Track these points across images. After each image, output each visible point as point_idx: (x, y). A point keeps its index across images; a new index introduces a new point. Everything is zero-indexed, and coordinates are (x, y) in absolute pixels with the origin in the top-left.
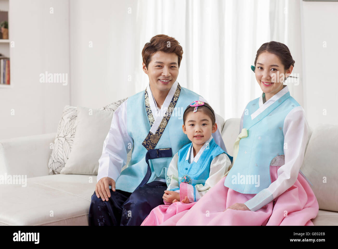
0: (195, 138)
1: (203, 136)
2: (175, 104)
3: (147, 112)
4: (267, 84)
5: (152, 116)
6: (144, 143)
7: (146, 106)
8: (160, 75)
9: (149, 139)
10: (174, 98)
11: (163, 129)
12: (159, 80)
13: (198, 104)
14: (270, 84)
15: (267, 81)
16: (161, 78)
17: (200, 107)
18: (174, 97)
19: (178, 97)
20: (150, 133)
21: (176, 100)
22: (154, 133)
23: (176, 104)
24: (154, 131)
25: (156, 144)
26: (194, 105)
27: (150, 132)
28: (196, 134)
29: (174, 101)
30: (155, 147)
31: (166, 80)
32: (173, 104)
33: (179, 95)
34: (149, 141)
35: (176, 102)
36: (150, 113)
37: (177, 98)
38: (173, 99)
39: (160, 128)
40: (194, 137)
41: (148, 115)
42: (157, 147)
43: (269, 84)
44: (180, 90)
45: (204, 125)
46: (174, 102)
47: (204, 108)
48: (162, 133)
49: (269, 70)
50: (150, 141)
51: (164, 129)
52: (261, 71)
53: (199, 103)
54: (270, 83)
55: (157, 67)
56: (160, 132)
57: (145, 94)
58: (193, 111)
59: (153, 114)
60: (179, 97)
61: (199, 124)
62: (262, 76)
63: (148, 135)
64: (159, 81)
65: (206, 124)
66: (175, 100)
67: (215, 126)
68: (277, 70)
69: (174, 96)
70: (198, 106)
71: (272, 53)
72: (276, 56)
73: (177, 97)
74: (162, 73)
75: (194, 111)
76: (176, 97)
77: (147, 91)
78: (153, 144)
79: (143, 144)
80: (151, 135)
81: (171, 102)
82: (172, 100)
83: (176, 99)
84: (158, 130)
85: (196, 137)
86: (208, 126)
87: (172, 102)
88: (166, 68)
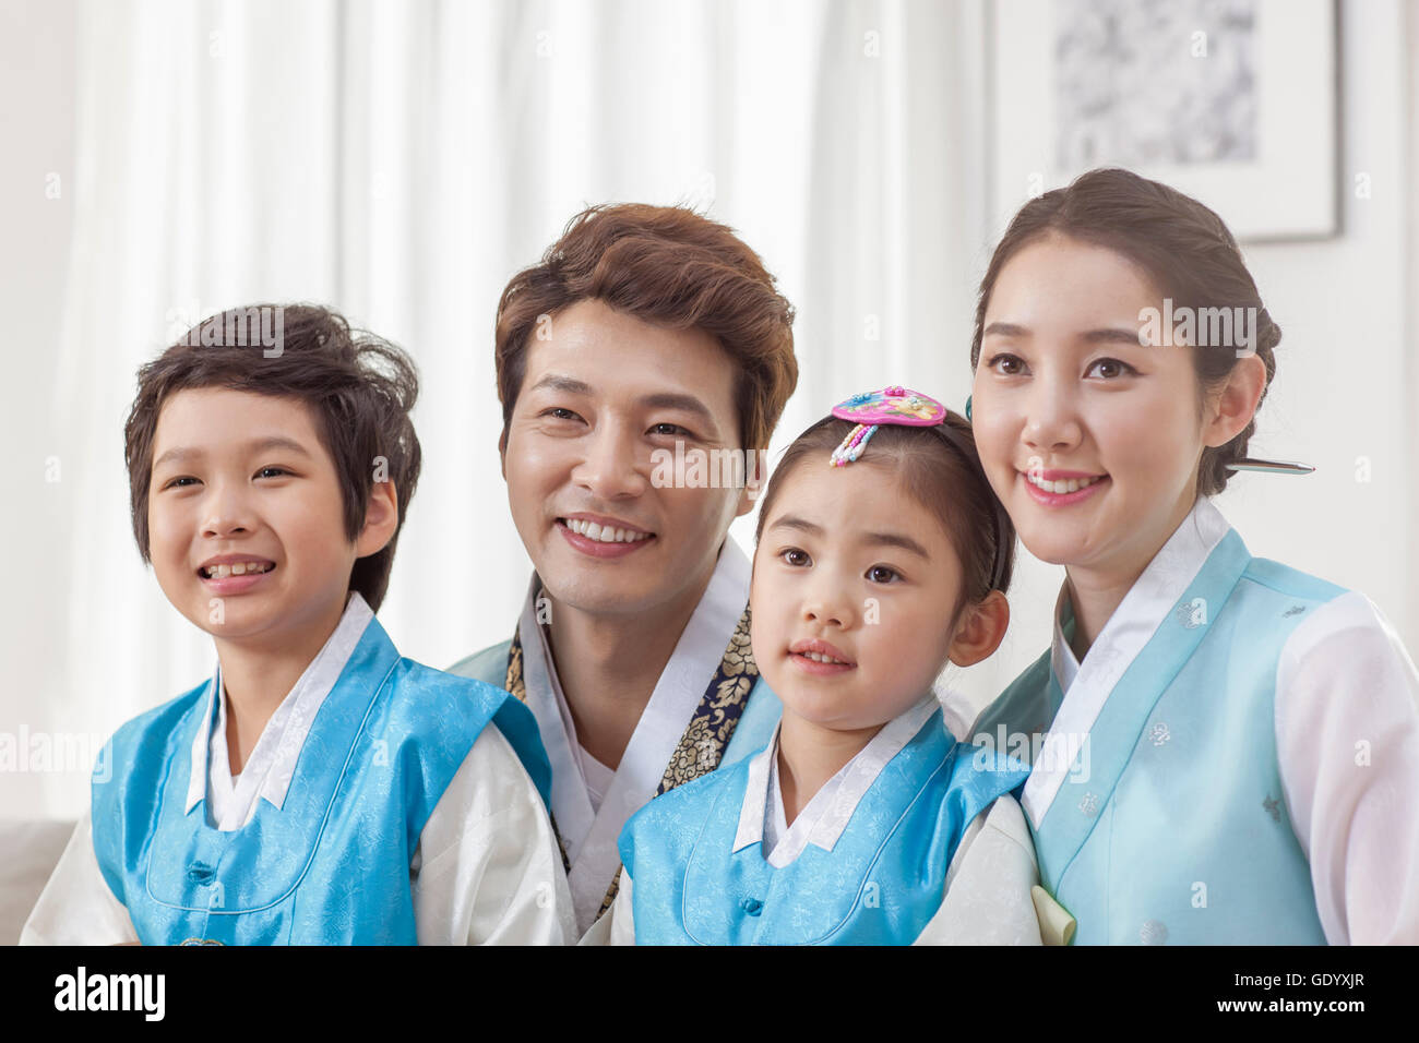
1: (852, 663)
2: (726, 727)
4: (1060, 487)
8: (561, 479)
10: (724, 686)
12: (562, 521)
14: (1080, 489)
15: (1057, 462)
16: (568, 502)
17: (891, 429)
18: (722, 676)
19: (753, 680)
21: (736, 702)
23: (733, 728)
26: (858, 408)
28: (802, 637)
29: (724, 703)
31: (603, 523)
32: (710, 727)
35: (735, 712)
37: (745, 683)
38: (712, 692)
40: (788, 653)
43: (1072, 486)
46: (720, 714)
49: (1074, 375)
52: (1017, 384)
54: (1085, 483)
55: (552, 421)
57: (511, 658)
58: (836, 449)
62: (1023, 424)
64: (557, 529)
66: (727, 697)
68: (1133, 371)
69: (720, 669)
70: (882, 425)
71: (1095, 243)
72: (1127, 262)
73: (744, 674)
74: (578, 464)
75: (841, 454)
76: (739, 676)
81: (694, 711)
82: (707, 702)
83: (739, 691)
85: (800, 654)
87: (703, 710)
88: (609, 426)
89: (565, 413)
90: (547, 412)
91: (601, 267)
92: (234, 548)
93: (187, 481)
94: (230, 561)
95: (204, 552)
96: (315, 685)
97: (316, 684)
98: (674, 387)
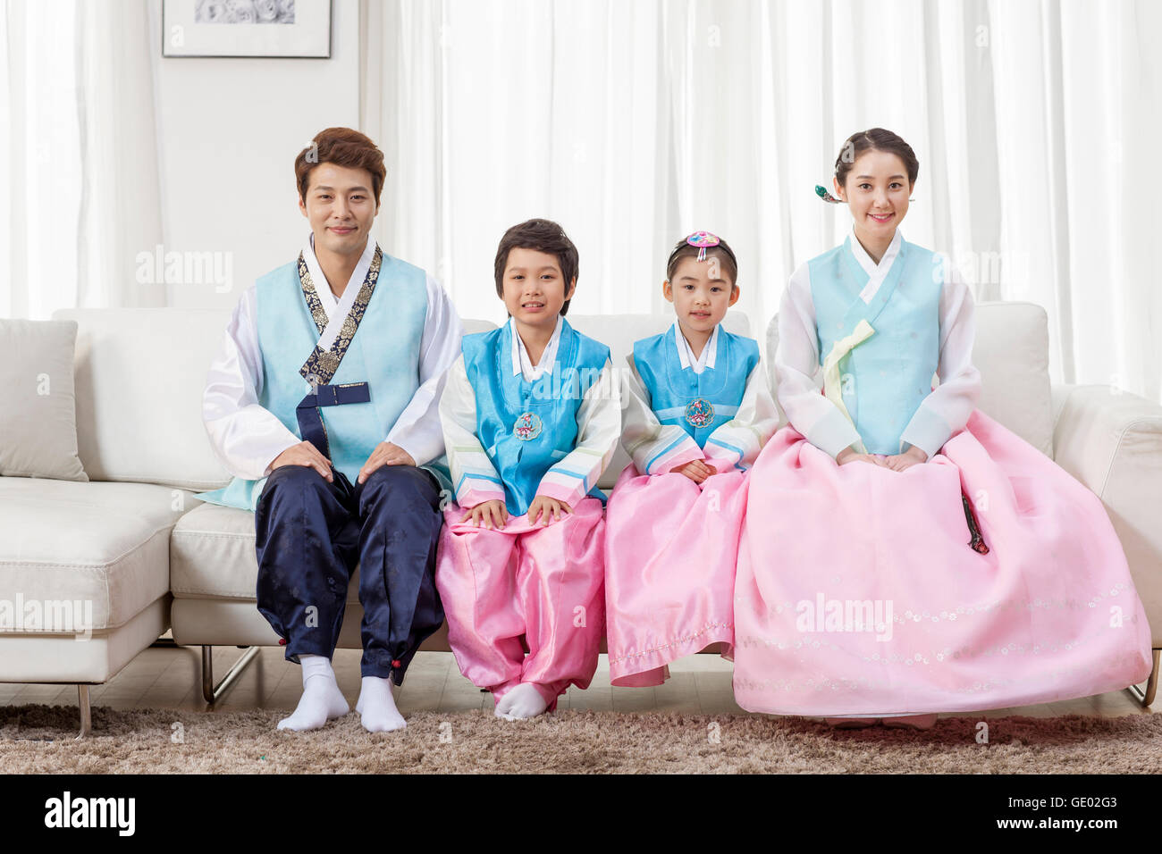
0: (692, 316)
1: (709, 315)
2: (373, 286)
3: (309, 305)
5: (324, 312)
6: (305, 369)
7: (306, 292)
8: (328, 216)
9: (316, 360)
11: (348, 341)
13: (708, 242)
14: (887, 218)
17: (710, 249)
19: (378, 273)
20: (318, 350)
21: (375, 279)
22: (327, 350)
24: (326, 344)
25: (333, 375)
26: (698, 242)
27: (317, 347)
28: (695, 309)
29: (372, 279)
30: (329, 380)
33: (379, 269)
34: (316, 367)
35: (375, 282)
36: (318, 305)
39: (341, 339)
40: (691, 313)
41: (312, 310)
42: (334, 381)
43: (885, 217)
44: (381, 258)
45: (715, 290)
46: (371, 282)
47: (719, 251)
48: (344, 350)
50: (319, 366)
51: (350, 340)
52: (868, 192)
53: (708, 238)
54: (888, 216)
55: (322, 199)
56: (340, 348)
57: (299, 267)
58: (697, 256)
59: (324, 308)
60: (381, 270)
61: (706, 288)
62: (872, 202)
63: (314, 352)
64: (328, 229)
65: (721, 290)
66: (372, 277)
67: (735, 294)
68: (901, 185)
69: (369, 270)
70: (707, 248)
71: (887, 152)
72: (896, 156)
73: (376, 271)
74: (333, 211)
75: (700, 258)
77: (305, 258)
78: (325, 373)
79: (302, 372)
80: (321, 354)
81: (363, 282)
82: (367, 279)
83: (375, 276)
84: (337, 344)
85: (695, 314)
86: (723, 293)
88: (339, 199)
89: (326, 197)
90: (320, 197)
91: (332, 153)
92: (534, 299)
93: (520, 277)
94: (533, 303)
95: (524, 300)
96: (556, 339)
97: (555, 341)
98: (357, 184)
